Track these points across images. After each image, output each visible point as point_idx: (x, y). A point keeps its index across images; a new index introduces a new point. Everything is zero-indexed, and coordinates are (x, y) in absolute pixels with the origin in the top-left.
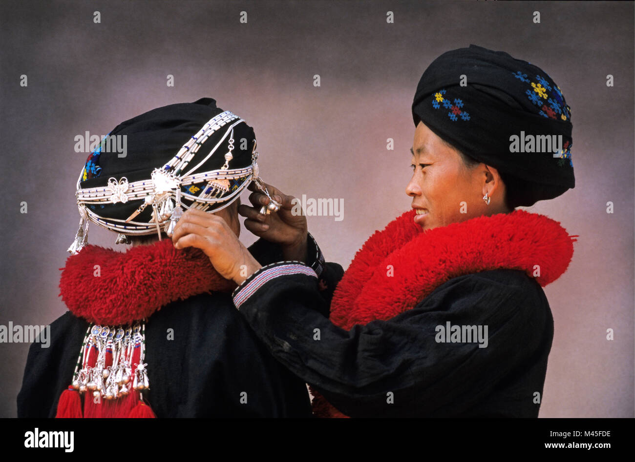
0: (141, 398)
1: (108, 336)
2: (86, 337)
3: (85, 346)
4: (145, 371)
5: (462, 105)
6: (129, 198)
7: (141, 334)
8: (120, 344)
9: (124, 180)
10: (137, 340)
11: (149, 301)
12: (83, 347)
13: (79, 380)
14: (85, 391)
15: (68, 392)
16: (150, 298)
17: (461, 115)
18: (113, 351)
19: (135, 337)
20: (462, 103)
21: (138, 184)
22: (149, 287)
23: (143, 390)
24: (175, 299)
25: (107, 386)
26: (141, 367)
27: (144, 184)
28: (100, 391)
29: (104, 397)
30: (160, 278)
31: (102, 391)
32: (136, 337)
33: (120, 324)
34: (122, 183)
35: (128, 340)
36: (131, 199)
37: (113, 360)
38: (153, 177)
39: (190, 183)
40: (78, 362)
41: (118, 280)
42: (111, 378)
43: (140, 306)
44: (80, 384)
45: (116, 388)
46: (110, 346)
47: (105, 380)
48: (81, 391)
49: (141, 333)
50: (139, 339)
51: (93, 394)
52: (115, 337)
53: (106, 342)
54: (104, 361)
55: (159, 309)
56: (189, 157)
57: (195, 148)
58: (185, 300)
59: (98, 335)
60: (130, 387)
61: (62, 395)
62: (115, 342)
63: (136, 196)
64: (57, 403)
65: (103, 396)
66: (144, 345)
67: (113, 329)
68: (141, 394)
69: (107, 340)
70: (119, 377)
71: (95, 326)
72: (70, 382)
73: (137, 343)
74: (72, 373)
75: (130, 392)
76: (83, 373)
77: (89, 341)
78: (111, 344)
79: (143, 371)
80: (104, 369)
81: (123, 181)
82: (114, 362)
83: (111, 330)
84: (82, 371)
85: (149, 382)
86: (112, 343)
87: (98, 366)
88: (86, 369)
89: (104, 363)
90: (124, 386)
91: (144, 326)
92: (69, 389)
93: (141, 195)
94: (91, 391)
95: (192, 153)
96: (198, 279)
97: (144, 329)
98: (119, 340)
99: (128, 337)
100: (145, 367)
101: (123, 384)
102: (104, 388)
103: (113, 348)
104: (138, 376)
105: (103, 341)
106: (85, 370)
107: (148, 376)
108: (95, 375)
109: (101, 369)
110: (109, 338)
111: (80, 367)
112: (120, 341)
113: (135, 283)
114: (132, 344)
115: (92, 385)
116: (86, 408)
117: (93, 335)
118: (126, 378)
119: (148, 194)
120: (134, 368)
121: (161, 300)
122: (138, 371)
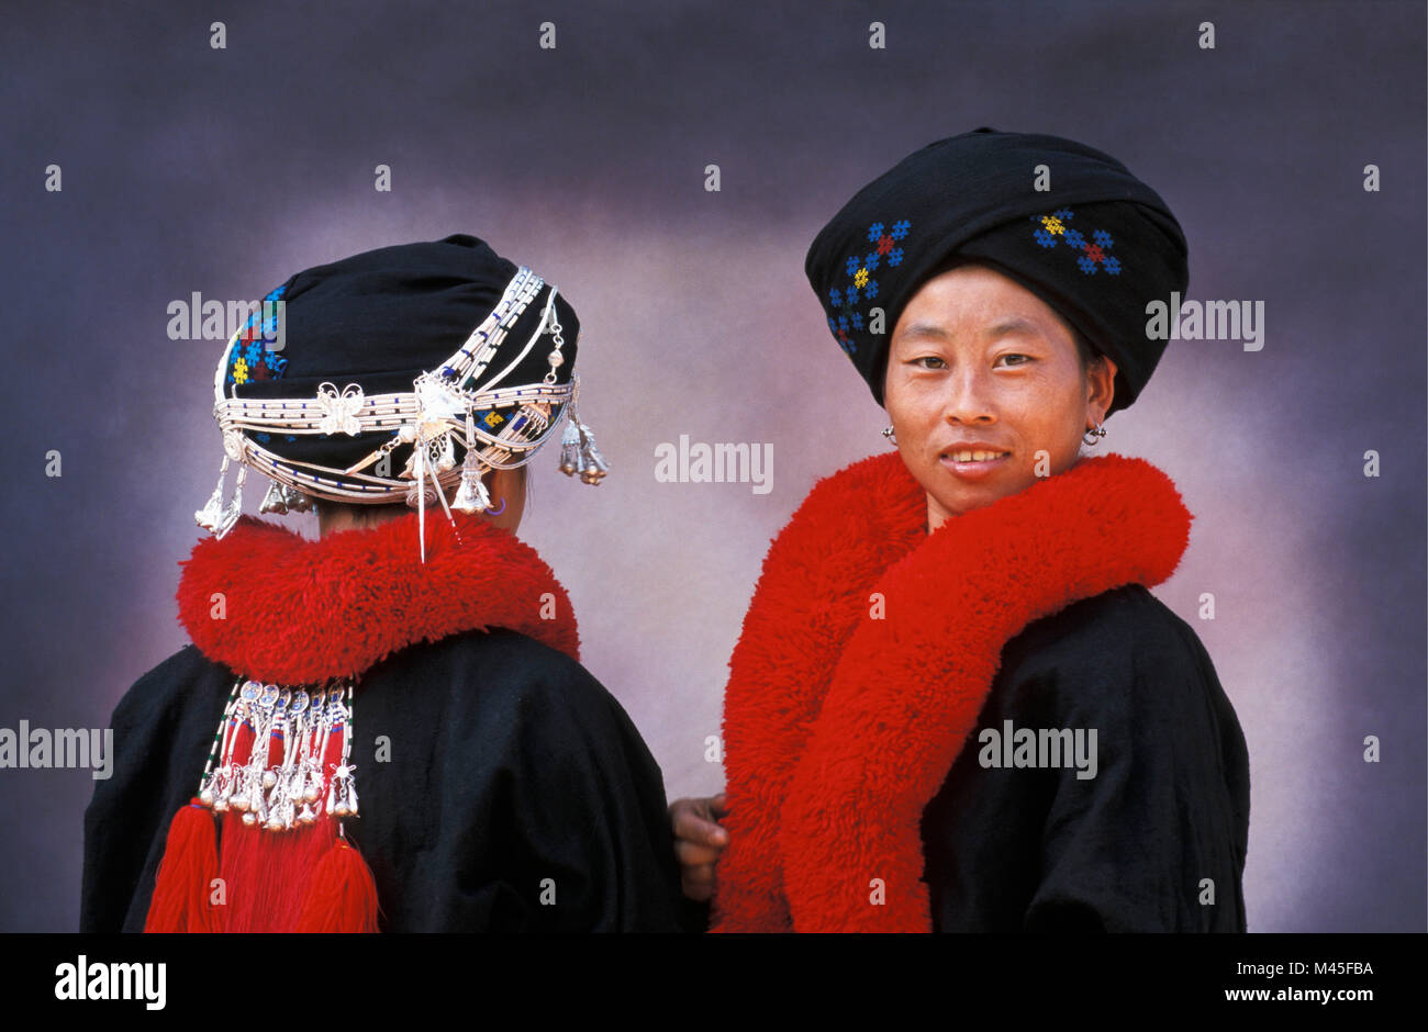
0: (342, 833)
1: (275, 704)
2: (229, 703)
3: (228, 721)
4: (352, 780)
5: (1110, 243)
6: (363, 426)
7: (346, 706)
8: (299, 723)
9: (355, 389)
10: (336, 716)
11: (365, 642)
12: (222, 723)
13: (213, 789)
14: (224, 812)
15: (189, 811)
16: (367, 637)
17: (1104, 262)
18: (285, 736)
19: (331, 710)
20: (1110, 239)
21: (384, 401)
22: (368, 614)
23: (347, 819)
24: (416, 639)
25: (270, 804)
26: (343, 771)
27: (397, 401)
28: (255, 814)
29: (266, 827)
30: (390, 597)
31: (261, 813)
32: (335, 710)
33: (303, 682)
34: (349, 396)
35: (318, 716)
36: (368, 429)
37: (284, 753)
38: (417, 387)
39: (490, 407)
40: (213, 752)
41: (305, 596)
42: (280, 789)
43: (346, 650)
44: (216, 798)
45: (292, 810)
46: (281, 725)
47: (267, 792)
48: (218, 812)
49: (345, 702)
50: (340, 715)
51: (241, 819)
52: (290, 706)
53: (271, 716)
54: (267, 754)
55: (384, 658)
56: (488, 355)
57: (498, 338)
58: (436, 642)
59: (254, 701)
60: (319, 810)
61: (178, 815)
62: (289, 717)
63: (379, 423)
64: (166, 830)
65: (263, 824)
66: (350, 727)
67: (287, 692)
68: (341, 825)
69: (274, 712)
70: (297, 789)
71: (249, 682)
72: (195, 792)
73: (336, 723)
74: (200, 773)
75: (319, 820)
76: (221, 775)
77: (236, 713)
78: (282, 722)
79: (347, 780)
80: (265, 770)
81: (353, 393)
82: (286, 757)
83: (283, 693)
84: (218, 770)
85: (360, 802)
86: (284, 719)
87: (254, 764)
88: (228, 768)
89: (266, 759)
90: (306, 807)
91: (351, 689)
92: (193, 806)
93: (389, 421)
94: (236, 813)
95: (491, 346)
96: (463, 604)
97: (350, 696)
98: (298, 713)
99: (318, 710)
100: (351, 773)
101: (304, 802)
102: (265, 809)
103: (286, 729)
104: (338, 788)
105: (266, 714)
106: (225, 770)
107: (357, 790)
108: (248, 782)
109: (260, 770)
110: (278, 709)
111: (216, 763)
112: (300, 717)
113: (339, 605)
114: (326, 724)
115: (240, 801)
116: (226, 843)
117: (245, 701)
118: (312, 793)
119: (404, 421)
120: (328, 772)
121: (389, 638)
122: (338, 780)
